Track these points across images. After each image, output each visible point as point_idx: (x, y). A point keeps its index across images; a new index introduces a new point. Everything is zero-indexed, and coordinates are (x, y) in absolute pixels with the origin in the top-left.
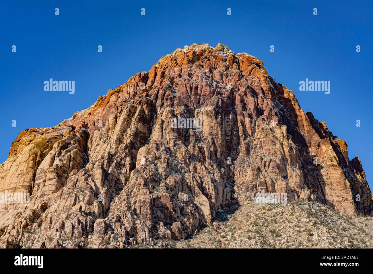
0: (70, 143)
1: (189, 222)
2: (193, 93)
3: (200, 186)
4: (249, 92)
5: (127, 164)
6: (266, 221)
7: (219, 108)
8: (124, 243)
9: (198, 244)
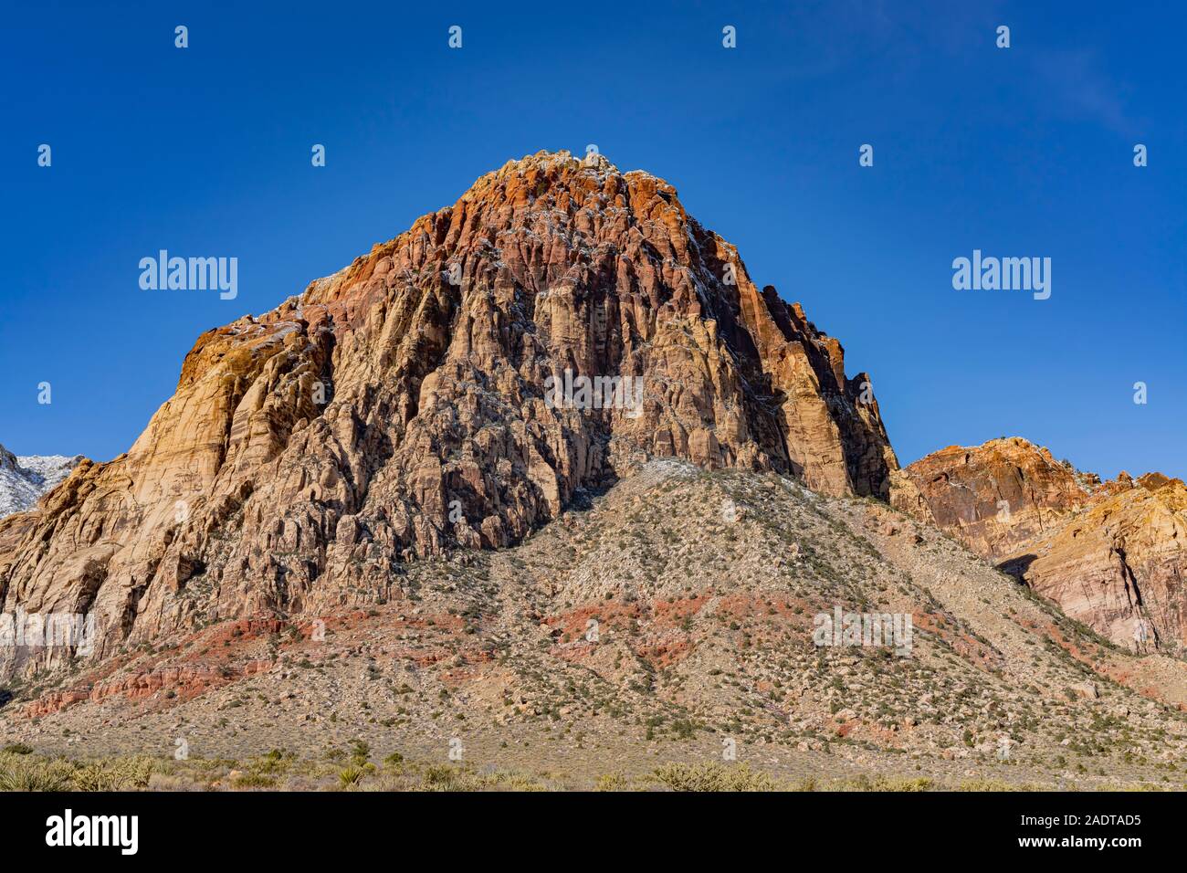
0: (296, 360)
1: (515, 513)
2: (533, 259)
3: (541, 444)
4: (645, 253)
5: (401, 407)
6: (657, 512)
7: (585, 290)
8: (392, 559)
9: (532, 556)
